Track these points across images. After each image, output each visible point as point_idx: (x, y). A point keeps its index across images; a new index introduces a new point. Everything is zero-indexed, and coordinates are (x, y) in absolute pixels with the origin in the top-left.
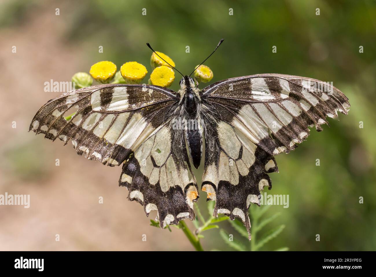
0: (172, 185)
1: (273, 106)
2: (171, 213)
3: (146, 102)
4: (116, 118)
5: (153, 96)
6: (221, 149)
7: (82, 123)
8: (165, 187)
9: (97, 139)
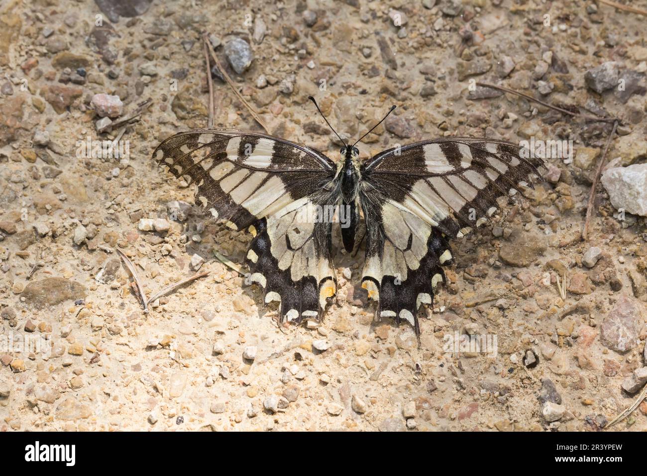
0: (306, 275)
1: (453, 179)
2: (296, 307)
3: (292, 167)
4: (250, 175)
5: (304, 161)
6: (386, 237)
7: (211, 168)
8: (297, 275)
9: (221, 192)
